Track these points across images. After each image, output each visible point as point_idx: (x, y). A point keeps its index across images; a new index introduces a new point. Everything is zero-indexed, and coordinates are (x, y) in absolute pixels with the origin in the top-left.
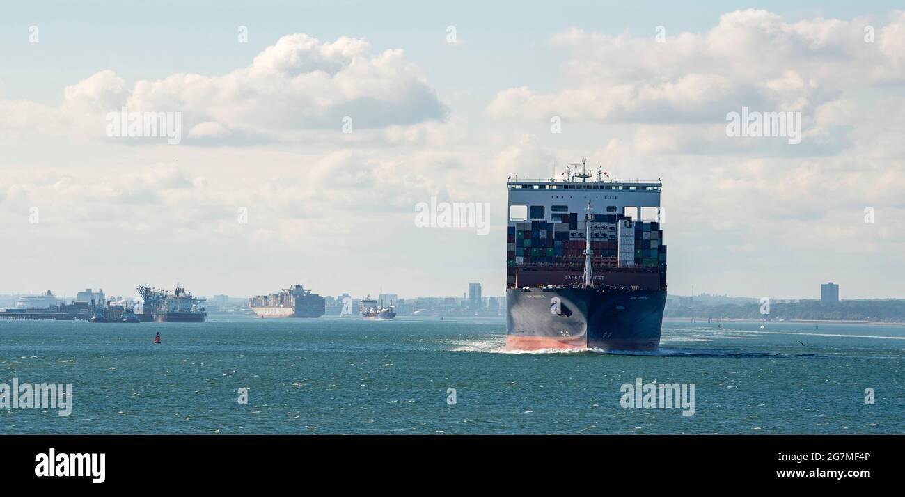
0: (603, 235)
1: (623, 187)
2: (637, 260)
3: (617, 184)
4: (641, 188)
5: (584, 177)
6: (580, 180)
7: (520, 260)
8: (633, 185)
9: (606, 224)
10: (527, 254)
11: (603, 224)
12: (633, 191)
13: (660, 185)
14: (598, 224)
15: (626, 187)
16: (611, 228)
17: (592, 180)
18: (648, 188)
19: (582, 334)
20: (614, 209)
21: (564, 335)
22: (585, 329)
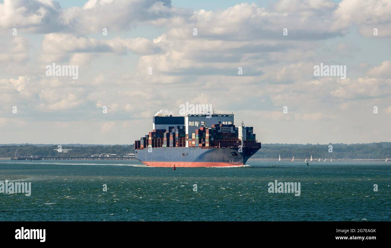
0: (227, 131)
1: (222, 116)
2: (247, 139)
3: (220, 115)
4: (227, 116)
7: (212, 139)
8: (225, 115)
9: (228, 127)
10: (214, 137)
11: (225, 127)
12: (224, 117)
13: (233, 115)
14: (223, 127)
16: (229, 129)
17: (212, 113)
18: (229, 116)
19: (240, 161)
20: (220, 122)
21: (231, 162)
22: (243, 160)
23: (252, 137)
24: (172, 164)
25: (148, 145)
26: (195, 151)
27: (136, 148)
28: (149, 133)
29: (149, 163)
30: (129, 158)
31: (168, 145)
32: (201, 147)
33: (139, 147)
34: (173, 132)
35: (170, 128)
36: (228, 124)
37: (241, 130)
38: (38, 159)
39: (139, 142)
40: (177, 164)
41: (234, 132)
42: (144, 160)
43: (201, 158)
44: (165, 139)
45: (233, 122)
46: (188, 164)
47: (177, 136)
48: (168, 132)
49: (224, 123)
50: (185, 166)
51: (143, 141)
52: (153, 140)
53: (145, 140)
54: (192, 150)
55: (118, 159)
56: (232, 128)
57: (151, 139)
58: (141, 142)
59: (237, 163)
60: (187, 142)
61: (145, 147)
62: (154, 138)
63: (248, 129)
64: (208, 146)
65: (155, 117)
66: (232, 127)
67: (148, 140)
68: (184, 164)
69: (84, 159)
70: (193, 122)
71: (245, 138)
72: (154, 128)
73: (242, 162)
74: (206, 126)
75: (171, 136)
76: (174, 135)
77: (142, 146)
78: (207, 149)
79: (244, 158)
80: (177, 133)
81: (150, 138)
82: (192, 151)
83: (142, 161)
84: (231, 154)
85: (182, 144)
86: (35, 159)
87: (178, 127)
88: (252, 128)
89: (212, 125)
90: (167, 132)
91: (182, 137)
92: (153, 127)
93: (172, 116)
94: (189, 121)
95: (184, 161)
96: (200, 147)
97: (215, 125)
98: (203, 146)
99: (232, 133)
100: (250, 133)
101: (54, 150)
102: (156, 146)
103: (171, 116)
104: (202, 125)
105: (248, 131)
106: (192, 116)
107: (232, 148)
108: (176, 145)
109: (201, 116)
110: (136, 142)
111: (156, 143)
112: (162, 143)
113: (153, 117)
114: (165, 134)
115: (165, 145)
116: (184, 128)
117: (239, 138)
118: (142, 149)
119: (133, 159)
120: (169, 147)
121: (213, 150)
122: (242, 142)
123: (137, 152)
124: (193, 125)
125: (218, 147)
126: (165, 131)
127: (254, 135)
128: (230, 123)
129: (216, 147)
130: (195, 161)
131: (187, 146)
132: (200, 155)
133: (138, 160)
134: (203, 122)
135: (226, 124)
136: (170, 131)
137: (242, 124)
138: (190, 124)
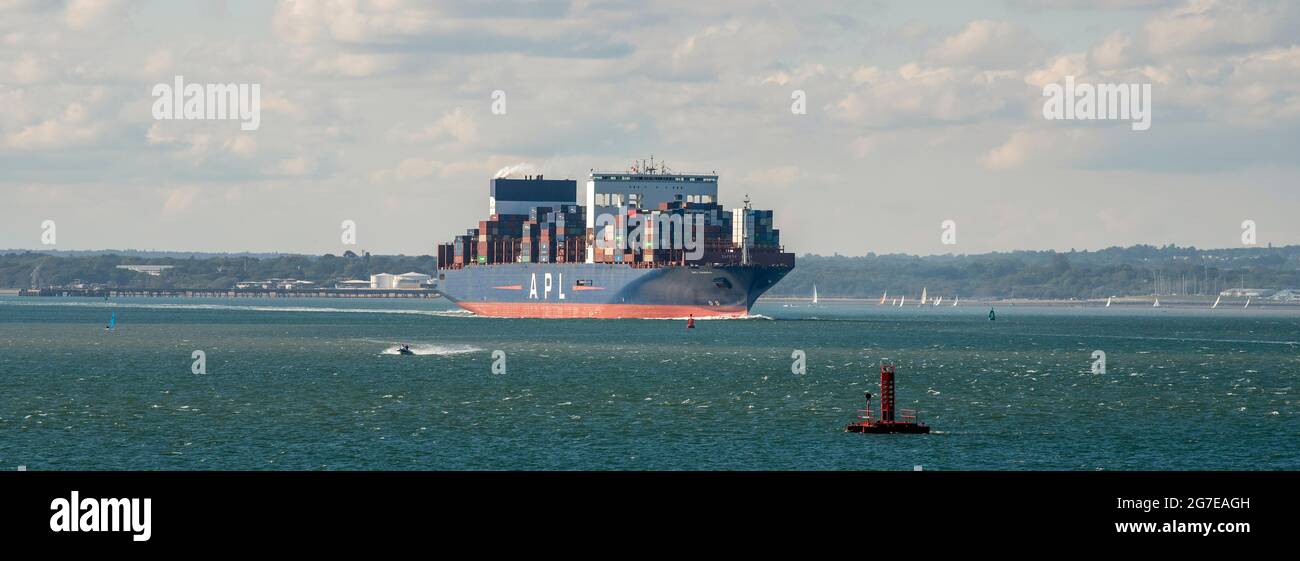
1: (685, 179)
2: (757, 242)
3: (680, 177)
4: (699, 179)
5: (651, 170)
6: (648, 173)
8: (692, 177)
12: (692, 182)
13: (717, 178)
15: (687, 179)
17: (658, 172)
18: (705, 180)
19: (738, 303)
20: (680, 197)
21: (714, 304)
22: (745, 299)
23: (770, 237)
24: (547, 307)
25: (476, 257)
26: (612, 275)
27: (441, 265)
28: (481, 223)
29: (477, 306)
30: (356, 292)
31: (535, 257)
32: (631, 263)
33: (451, 261)
34: (549, 221)
35: (541, 212)
36: (703, 202)
37: (741, 218)
38: (100, 294)
39: (451, 248)
40: (560, 309)
41: (720, 223)
42: (465, 298)
43: (632, 293)
44: (526, 240)
45: (714, 197)
46: (594, 311)
47: (560, 232)
48: (535, 223)
49: (690, 199)
50: (584, 315)
51: (462, 245)
52: (490, 244)
53: (469, 243)
54: (604, 270)
55: (327, 297)
56: (714, 212)
57: (485, 240)
58: (456, 247)
59: (730, 307)
60: (590, 250)
61: (467, 261)
62: (494, 236)
63: (758, 214)
64: (652, 260)
65: (496, 180)
66: (716, 211)
67: (475, 244)
68: (581, 310)
69: (230, 293)
70: (607, 196)
71: (752, 239)
72: (493, 211)
73: (743, 304)
74: (642, 206)
75: (545, 233)
76: (553, 228)
77: (458, 259)
78: (649, 270)
79: (749, 293)
80: (561, 224)
81: (483, 238)
82: (603, 275)
83: (458, 301)
84: (714, 283)
85: (575, 254)
86: (92, 294)
87: (565, 209)
88: (769, 214)
89: (661, 204)
90: (533, 219)
91: (574, 235)
92: (491, 208)
93: (544, 179)
94: (597, 191)
95: (580, 302)
96: (626, 263)
97: (668, 204)
98: (636, 261)
99: (715, 227)
100: (764, 227)
101: (118, 267)
102: (500, 260)
103: (540, 178)
104: (631, 202)
105: (760, 222)
106: (606, 178)
107: (717, 267)
108: (558, 258)
109: (628, 178)
110: (441, 248)
111: (500, 251)
112: (518, 251)
113: (491, 181)
114: (526, 227)
115: (524, 258)
116: (581, 210)
117: (734, 240)
118: (460, 268)
119: (369, 295)
120: (537, 262)
121: (664, 272)
122: (744, 251)
123: (442, 276)
124: (608, 204)
125: (679, 264)
126: (526, 218)
127: (776, 233)
128: (706, 199)
129: (674, 263)
130: (612, 302)
131: (590, 260)
132: (628, 286)
133: (448, 297)
134: (633, 196)
135: (697, 201)
136: (540, 220)
137: (746, 202)
138: (600, 203)
